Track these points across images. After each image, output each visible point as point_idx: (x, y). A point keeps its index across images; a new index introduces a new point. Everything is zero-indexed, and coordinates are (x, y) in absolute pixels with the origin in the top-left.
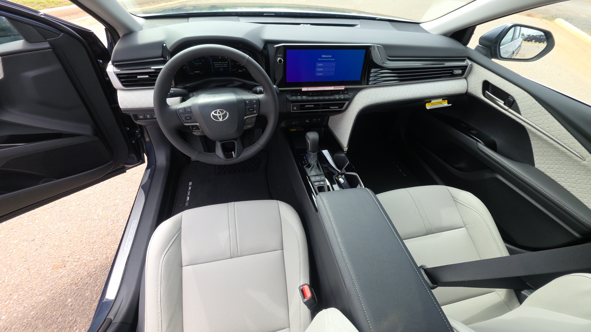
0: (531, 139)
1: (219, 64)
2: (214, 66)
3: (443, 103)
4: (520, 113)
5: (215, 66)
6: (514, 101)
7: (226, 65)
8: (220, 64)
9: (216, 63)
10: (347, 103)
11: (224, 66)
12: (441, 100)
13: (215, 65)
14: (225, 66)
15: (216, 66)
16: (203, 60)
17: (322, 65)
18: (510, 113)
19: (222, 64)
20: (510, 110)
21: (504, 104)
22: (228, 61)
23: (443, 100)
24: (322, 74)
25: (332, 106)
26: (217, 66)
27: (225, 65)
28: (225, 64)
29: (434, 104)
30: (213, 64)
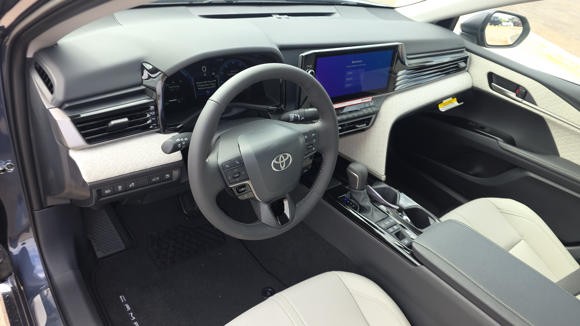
0: (551, 129)
1: (204, 84)
2: (197, 88)
3: (453, 101)
4: (535, 104)
5: (199, 89)
6: (526, 92)
7: (214, 85)
8: (206, 83)
9: (200, 83)
10: (374, 116)
11: (210, 86)
12: (451, 99)
13: (198, 86)
14: (213, 87)
15: (200, 87)
16: (181, 81)
17: (352, 73)
18: (525, 104)
19: (208, 83)
20: (524, 102)
21: (517, 96)
22: (217, 79)
23: (453, 98)
24: (351, 85)
25: (359, 125)
26: (203, 87)
27: (212, 85)
28: (213, 83)
29: (446, 104)
30: (196, 85)
